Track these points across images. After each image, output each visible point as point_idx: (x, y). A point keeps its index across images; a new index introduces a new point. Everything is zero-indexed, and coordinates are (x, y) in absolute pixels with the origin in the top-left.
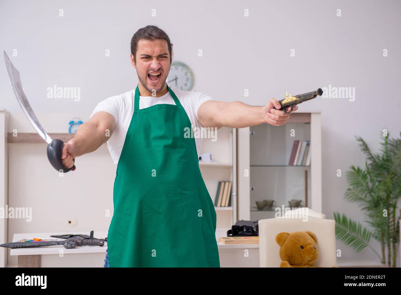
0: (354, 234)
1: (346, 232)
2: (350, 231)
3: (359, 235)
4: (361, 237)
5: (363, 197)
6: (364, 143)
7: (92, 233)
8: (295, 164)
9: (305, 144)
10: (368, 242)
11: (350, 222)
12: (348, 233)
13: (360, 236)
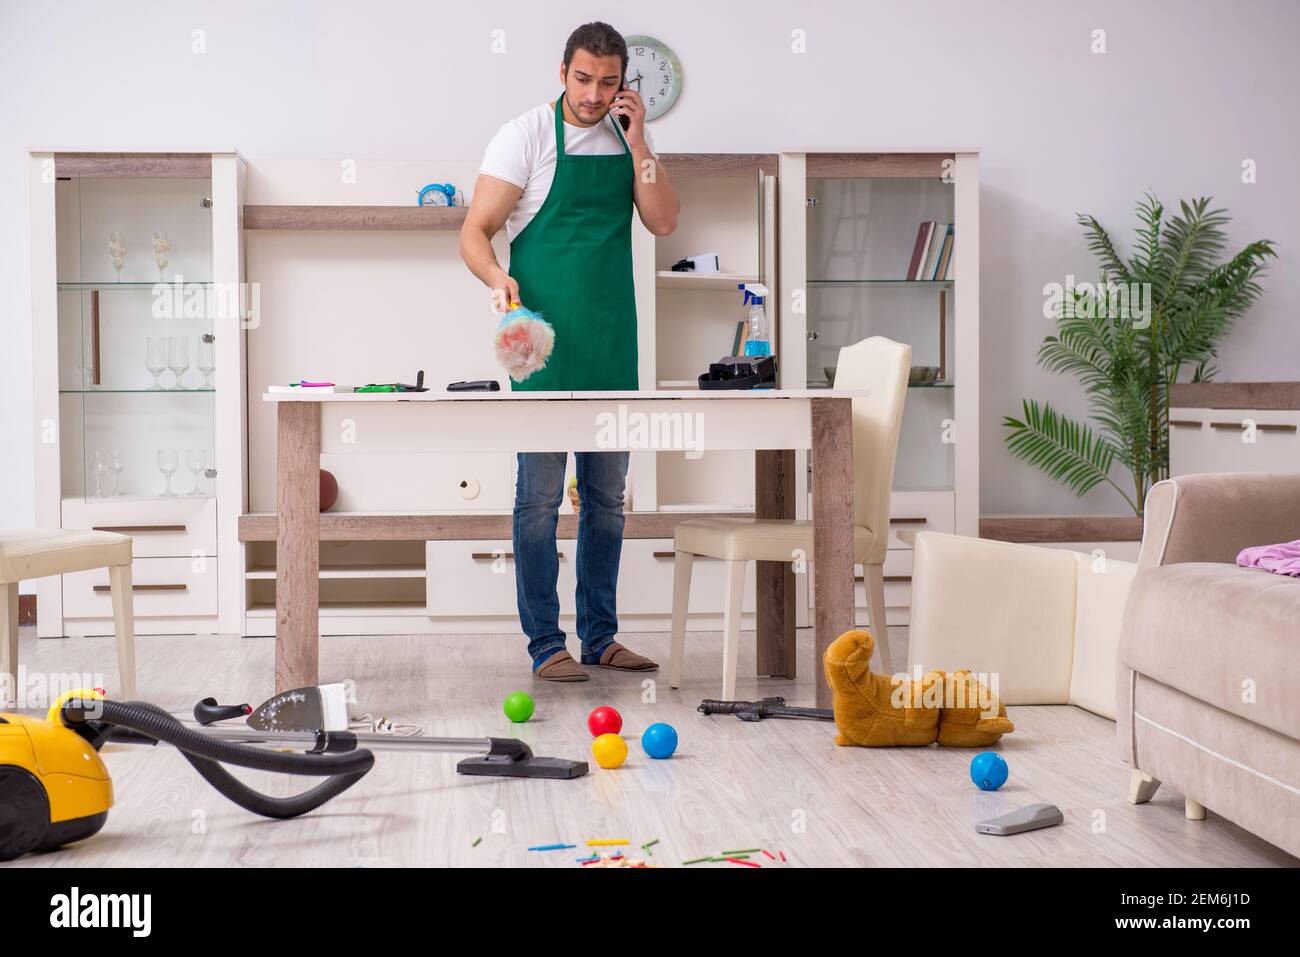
0: (1072, 453)
1: (1054, 447)
2: (1063, 444)
3: (1085, 457)
4: (1090, 461)
5: (1088, 359)
6: (1101, 230)
7: (421, 375)
8: (918, 278)
9: (943, 230)
10: (1107, 472)
11: (1064, 420)
12: (1058, 449)
13: (1088, 458)
